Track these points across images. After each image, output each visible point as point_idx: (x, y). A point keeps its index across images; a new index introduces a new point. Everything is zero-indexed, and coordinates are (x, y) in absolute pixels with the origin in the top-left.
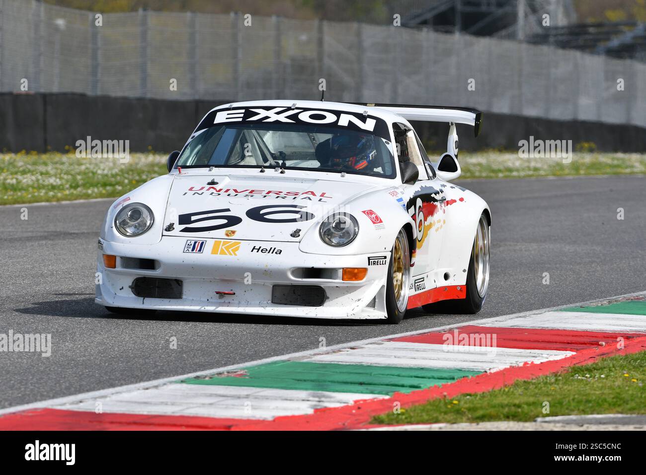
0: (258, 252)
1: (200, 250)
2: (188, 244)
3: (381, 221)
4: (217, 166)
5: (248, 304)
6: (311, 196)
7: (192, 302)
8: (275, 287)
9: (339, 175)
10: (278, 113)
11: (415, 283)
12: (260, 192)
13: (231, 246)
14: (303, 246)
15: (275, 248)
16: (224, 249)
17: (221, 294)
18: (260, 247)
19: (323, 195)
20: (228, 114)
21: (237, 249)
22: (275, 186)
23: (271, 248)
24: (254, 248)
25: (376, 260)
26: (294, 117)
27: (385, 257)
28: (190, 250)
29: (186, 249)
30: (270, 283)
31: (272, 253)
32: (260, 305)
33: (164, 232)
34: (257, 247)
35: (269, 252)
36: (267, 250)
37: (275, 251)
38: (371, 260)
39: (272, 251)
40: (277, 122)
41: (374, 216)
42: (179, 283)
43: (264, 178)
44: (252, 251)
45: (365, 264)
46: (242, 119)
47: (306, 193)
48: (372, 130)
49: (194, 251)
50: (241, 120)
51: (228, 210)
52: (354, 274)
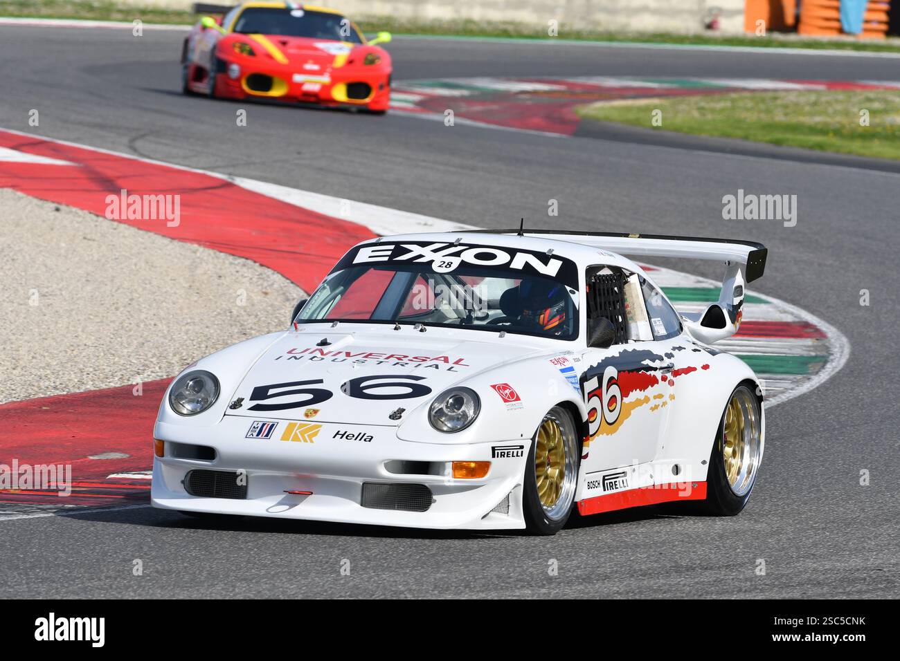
0: (341, 438)
1: (267, 435)
2: (254, 427)
3: (518, 399)
4: (341, 321)
6: (441, 363)
8: (364, 486)
9: (497, 334)
10: (435, 251)
11: (604, 480)
13: (308, 430)
14: (402, 431)
15: (365, 434)
16: (299, 434)
18: (346, 432)
19: (458, 362)
20: (373, 251)
21: (316, 434)
23: (360, 434)
24: (337, 433)
25: (506, 451)
27: (522, 447)
28: (255, 434)
29: (250, 433)
30: (358, 479)
31: (360, 440)
33: (229, 410)
34: (342, 432)
35: (355, 439)
36: (354, 436)
37: (365, 437)
38: (496, 452)
39: (361, 437)
41: (507, 391)
44: (334, 437)
45: (487, 456)
46: (388, 258)
47: (437, 359)
48: (554, 275)
49: (260, 436)
50: (386, 259)
51: (321, 381)
52: (471, 469)
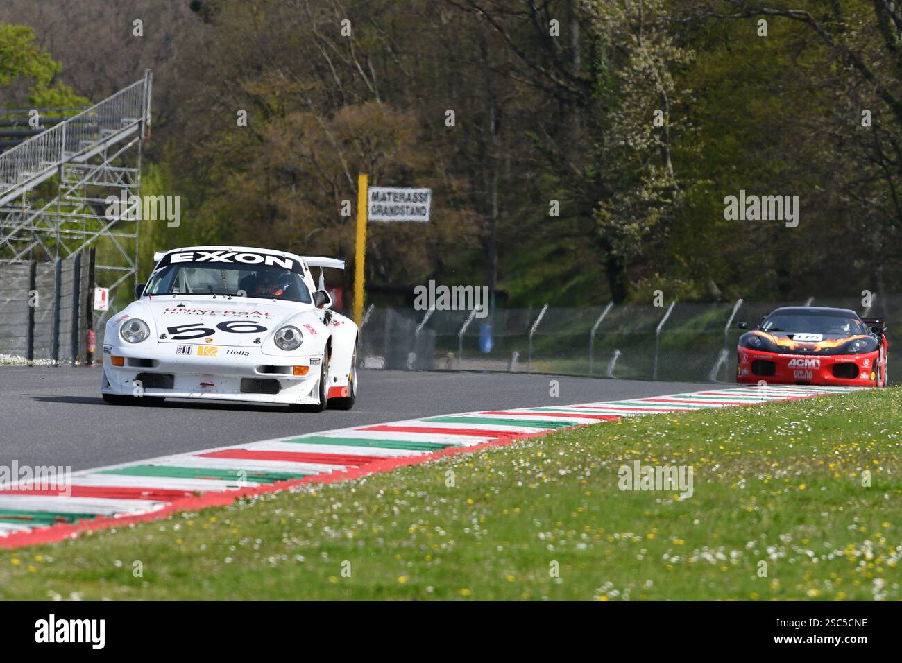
0: (231, 354)
1: (188, 353)
2: (179, 349)
3: (316, 333)
4: (178, 294)
5: (224, 392)
6: (259, 315)
7: (182, 391)
8: (243, 380)
9: (271, 300)
10: (219, 256)
12: (219, 312)
13: (211, 349)
14: (264, 349)
15: (243, 351)
16: (206, 352)
17: (204, 385)
18: (232, 350)
19: (267, 314)
20: (180, 256)
21: (216, 352)
22: (229, 308)
23: (241, 351)
24: (228, 351)
25: (314, 361)
26: (232, 258)
27: (319, 360)
28: (181, 352)
29: (178, 352)
30: (239, 377)
31: (242, 355)
32: (233, 392)
33: (159, 339)
34: (230, 351)
35: (240, 354)
36: (238, 352)
37: (244, 353)
38: (311, 361)
39: (242, 353)
40: (219, 262)
41: (311, 329)
42: (171, 377)
43: (218, 303)
44: (227, 353)
45: (308, 364)
46: (192, 259)
47: (254, 313)
48: (291, 268)
49: (184, 354)
51: (202, 324)
52: (300, 370)
